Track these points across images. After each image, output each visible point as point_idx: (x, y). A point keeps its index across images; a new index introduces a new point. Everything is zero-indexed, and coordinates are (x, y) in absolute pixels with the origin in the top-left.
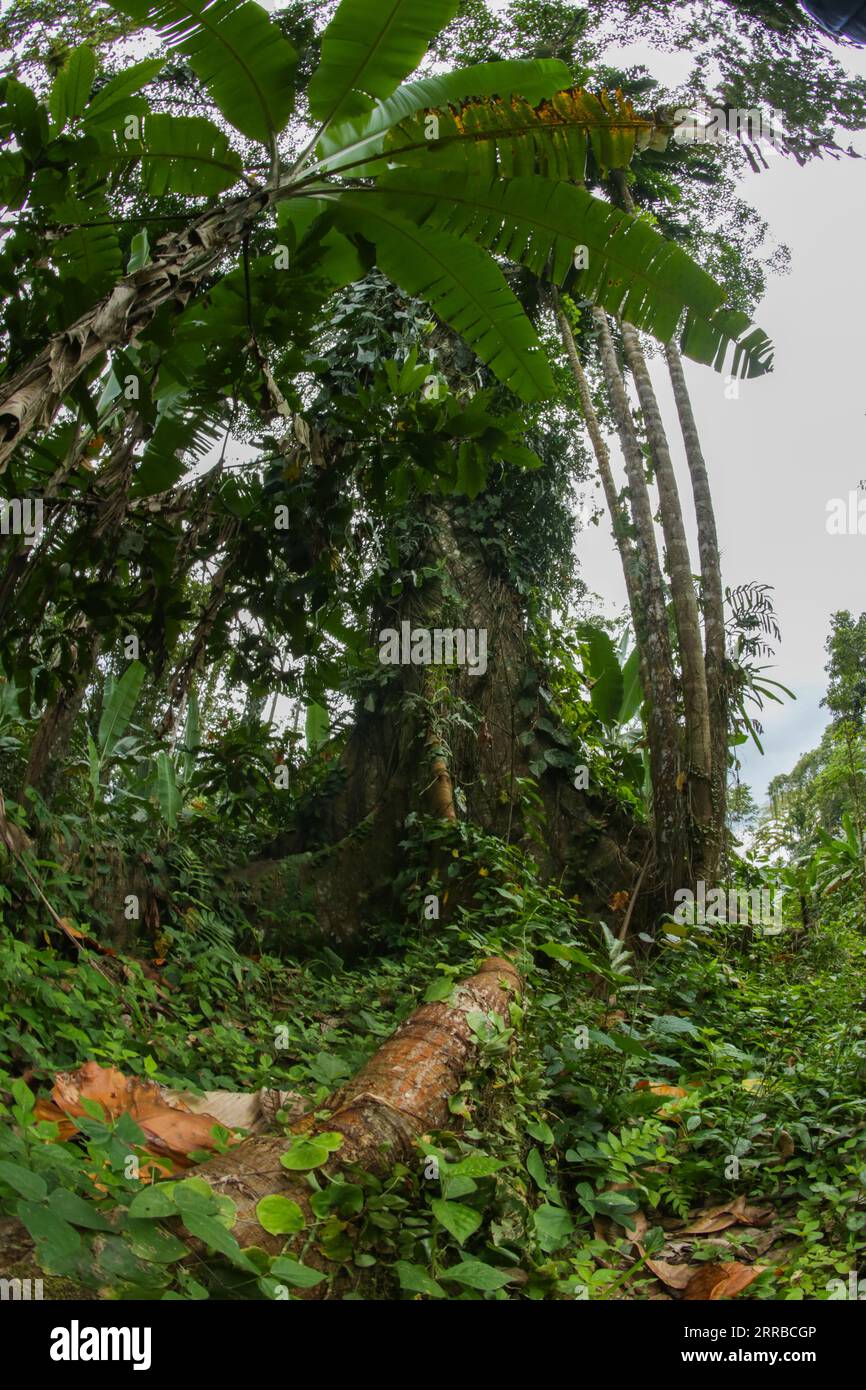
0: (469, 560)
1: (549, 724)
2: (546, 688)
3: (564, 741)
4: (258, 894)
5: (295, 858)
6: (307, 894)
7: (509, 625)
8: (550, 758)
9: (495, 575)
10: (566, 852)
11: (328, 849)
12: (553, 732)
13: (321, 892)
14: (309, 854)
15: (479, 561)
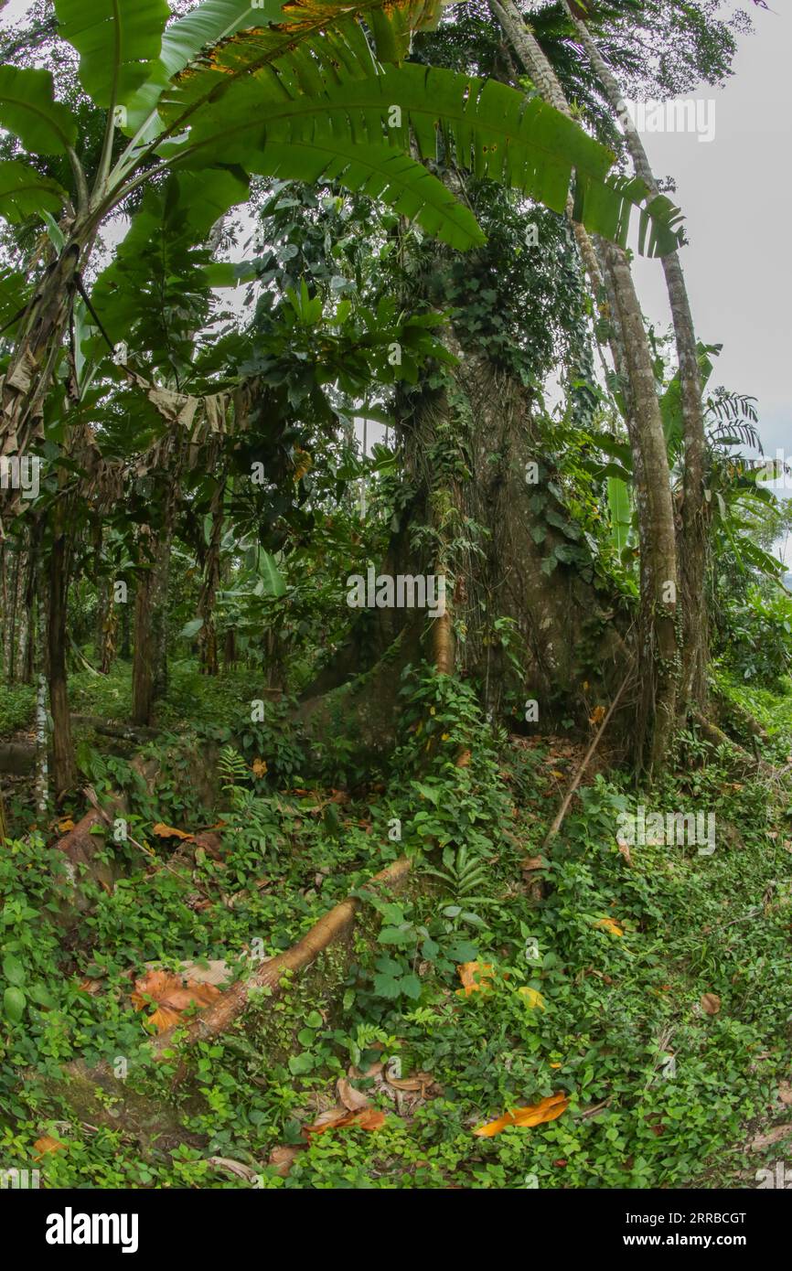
0: (474, 358)
1: (561, 518)
2: (555, 482)
3: (573, 535)
4: (311, 729)
5: (337, 691)
6: (349, 719)
7: (518, 419)
8: (560, 554)
9: (500, 369)
10: (579, 641)
11: (362, 678)
12: (564, 527)
13: (362, 714)
14: (349, 684)
15: (484, 358)
